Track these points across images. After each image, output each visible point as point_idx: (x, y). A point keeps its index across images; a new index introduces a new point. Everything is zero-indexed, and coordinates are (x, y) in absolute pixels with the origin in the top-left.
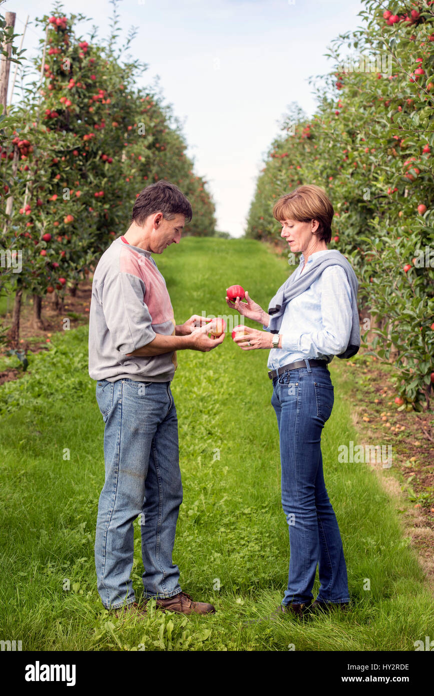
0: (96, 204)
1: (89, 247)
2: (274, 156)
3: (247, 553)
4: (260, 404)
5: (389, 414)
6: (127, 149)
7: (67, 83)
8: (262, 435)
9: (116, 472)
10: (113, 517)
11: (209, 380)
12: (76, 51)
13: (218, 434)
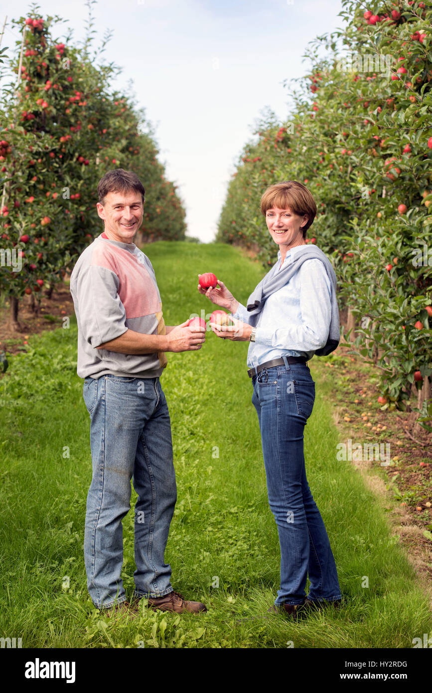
0: (72, 206)
1: (66, 249)
2: (245, 161)
3: (237, 552)
4: (241, 404)
5: (369, 414)
6: (101, 151)
7: (43, 85)
8: (245, 434)
9: (101, 470)
10: (101, 515)
11: (189, 381)
12: (52, 52)
13: (201, 434)
